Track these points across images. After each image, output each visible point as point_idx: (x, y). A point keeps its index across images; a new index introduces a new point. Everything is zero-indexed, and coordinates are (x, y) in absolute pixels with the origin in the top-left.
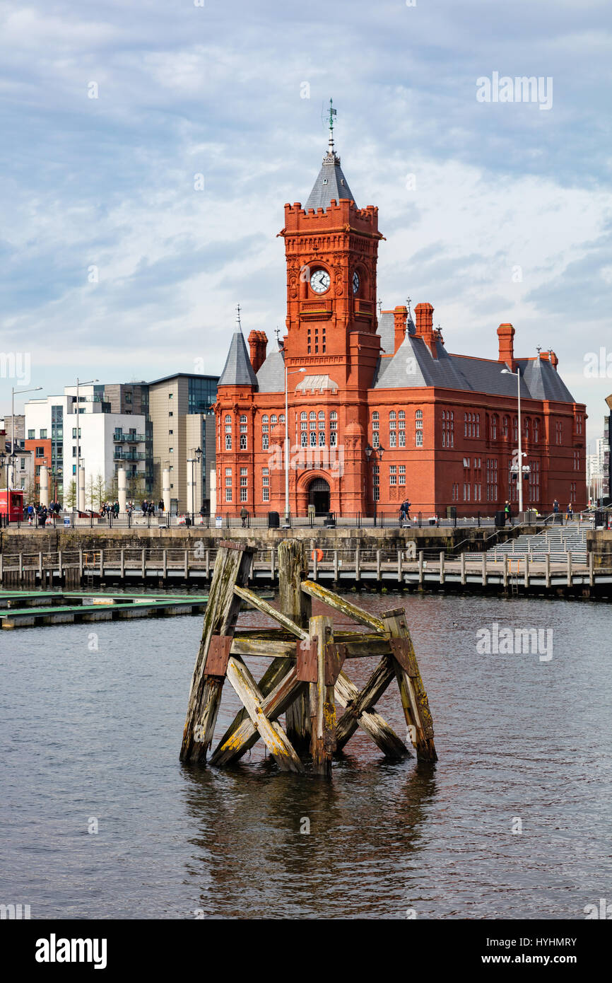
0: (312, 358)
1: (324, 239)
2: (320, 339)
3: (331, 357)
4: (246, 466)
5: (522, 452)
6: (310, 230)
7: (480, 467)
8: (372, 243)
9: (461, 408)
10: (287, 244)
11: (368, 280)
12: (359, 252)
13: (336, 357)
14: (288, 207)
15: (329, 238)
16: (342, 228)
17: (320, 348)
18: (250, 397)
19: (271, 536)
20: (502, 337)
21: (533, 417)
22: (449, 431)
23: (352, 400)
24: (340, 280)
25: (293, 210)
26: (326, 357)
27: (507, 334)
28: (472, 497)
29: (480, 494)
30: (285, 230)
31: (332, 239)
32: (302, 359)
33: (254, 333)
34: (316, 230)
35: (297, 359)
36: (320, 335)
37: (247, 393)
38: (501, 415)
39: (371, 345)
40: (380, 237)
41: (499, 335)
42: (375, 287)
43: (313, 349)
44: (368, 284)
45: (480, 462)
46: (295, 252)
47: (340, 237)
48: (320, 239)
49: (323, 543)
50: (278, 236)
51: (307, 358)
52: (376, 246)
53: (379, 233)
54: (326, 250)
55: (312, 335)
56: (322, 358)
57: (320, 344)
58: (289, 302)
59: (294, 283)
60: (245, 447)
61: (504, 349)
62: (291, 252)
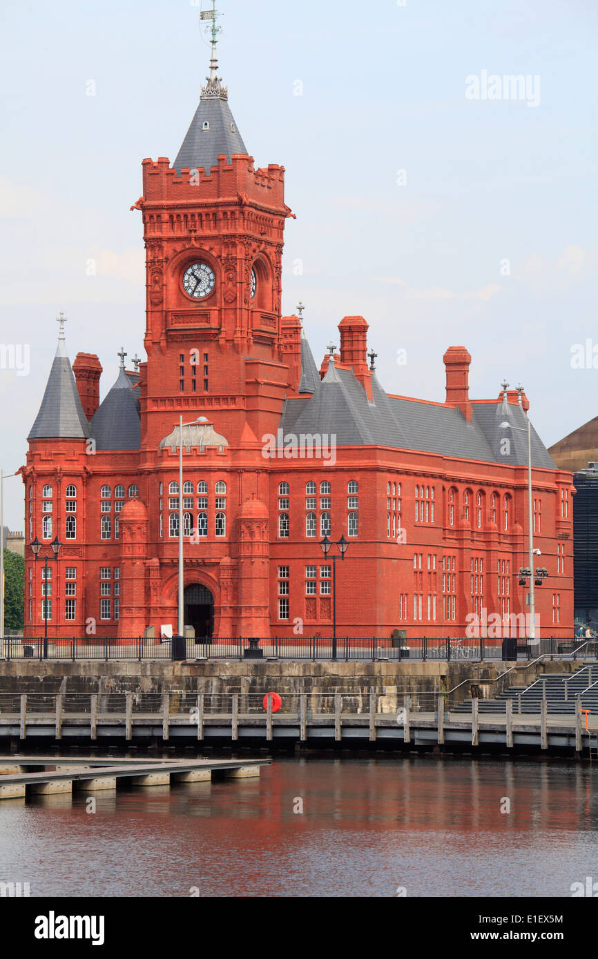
0: (186, 399)
1: (207, 215)
4: (75, 564)
5: (534, 547)
6: (184, 202)
8: (276, 223)
9: (412, 478)
11: (271, 279)
12: (259, 236)
13: (225, 398)
14: (147, 164)
15: (215, 214)
17: (200, 383)
19: (179, 674)
21: (502, 492)
26: (210, 399)
27: (457, 363)
28: (425, 614)
29: (434, 611)
31: (221, 215)
32: (171, 399)
33: (81, 357)
35: (163, 400)
38: (462, 488)
39: (276, 380)
40: (286, 213)
41: (446, 364)
43: (188, 383)
45: (434, 562)
46: (158, 234)
48: (200, 215)
49: (261, 684)
50: (132, 209)
51: (179, 399)
52: (281, 227)
53: (285, 206)
54: (208, 232)
56: (202, 399)
57: (200, 377)
60: (73, 536)
61: (453, 386)
62: (152, 234)
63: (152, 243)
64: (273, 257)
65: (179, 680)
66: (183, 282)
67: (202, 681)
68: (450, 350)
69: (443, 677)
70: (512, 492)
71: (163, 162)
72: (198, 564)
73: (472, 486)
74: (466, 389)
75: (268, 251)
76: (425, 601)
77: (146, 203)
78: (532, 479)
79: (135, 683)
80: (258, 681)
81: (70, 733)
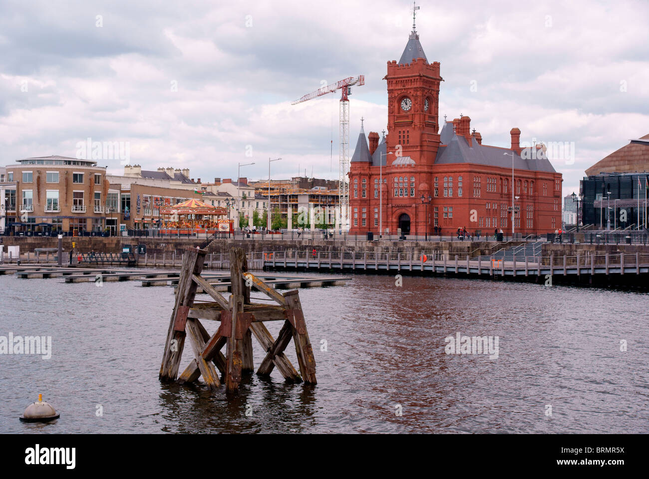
1: (409, 80)
2: (406, 137)
3: (412, 146)
6: (401, 76)
7: (496, 208)
8: (436, 83)
10: (389, 83)
11: (434, 103)
12: (429, 88)
14: (389, 63)
15: (411, 80)
16: (418, 74)
17: (406, 141)
18: (368, 169)
20: (514, 136)
21: (530, 180)
22: (478, 188)
23: (422, 170)
24: (417, 103)
25: (392, 65)
26: (409, 147)
27: (515, 134)
30: (388, 75)
31: (413, 80)
33: (371, 133)
34: (404, 76)
36: (406, 134)
37: (366, 166)
40: (441, 79)
42: (438, 108)
44: (433, 105)
46: (392, 88)
47: (417, 79)
48: (406, 80)
50: (383, 79)
52: (438, 84)
54: (409, 87)
55: (402, 134)
57: (406, 139)
58: (389, 116)
59: (392, 105)
62: (391, 88)
63: (390, 91)
64: (435, 95)
65: (368, 247)
66: (401, 105)
67: (375, 248)
68: (513, 129)
69: (468, 247)
70: (534, 180)
71: (395, 62)
72: (404, 206)
73: (521, 179)
74: (519, 143)
75: (432, 93)
76: (491, 220)
77: (388, 77)
78: (514, 173)
79: (353, 249)
80: (395, 248)
81: (323, 266)
